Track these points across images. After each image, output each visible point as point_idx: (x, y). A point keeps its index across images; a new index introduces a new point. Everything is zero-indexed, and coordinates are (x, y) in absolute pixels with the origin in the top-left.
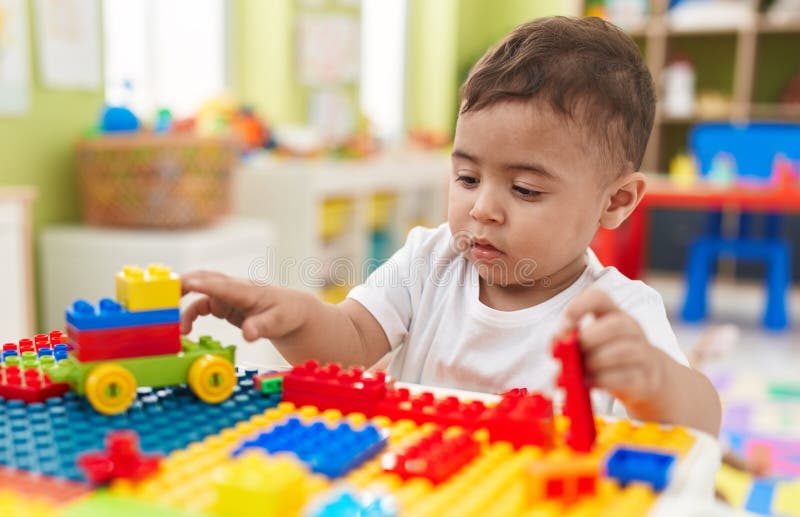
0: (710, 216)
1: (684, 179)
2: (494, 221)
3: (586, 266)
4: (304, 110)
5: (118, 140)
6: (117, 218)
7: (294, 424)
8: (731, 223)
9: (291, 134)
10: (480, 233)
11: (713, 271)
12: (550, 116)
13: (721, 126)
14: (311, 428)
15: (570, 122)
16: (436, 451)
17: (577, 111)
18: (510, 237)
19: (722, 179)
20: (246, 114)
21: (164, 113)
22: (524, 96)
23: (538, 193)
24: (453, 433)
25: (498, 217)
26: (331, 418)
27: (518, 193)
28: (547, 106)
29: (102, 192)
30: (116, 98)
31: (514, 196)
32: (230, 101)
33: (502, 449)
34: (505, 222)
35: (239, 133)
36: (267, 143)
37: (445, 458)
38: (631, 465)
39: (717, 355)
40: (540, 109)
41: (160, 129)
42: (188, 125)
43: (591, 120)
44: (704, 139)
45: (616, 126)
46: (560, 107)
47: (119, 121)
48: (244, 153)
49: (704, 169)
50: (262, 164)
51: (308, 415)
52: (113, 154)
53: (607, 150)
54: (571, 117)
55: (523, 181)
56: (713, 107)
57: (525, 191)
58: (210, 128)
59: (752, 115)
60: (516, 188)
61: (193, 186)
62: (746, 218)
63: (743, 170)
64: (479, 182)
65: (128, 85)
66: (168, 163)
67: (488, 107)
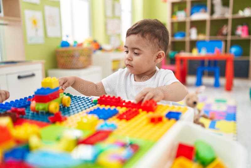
0: (202, 62)
1: (195, 53)
2: (130, 60)
3: (156, 70)
4: (108, 41)
5: (64, 49)
6: (65, 67)
7: (98, 108)
8: (206, 63)
9: (105, 46)
11: (203, 74)
12: (140, 37)
13: (203, 41)
14: (102, 110)
15: (145, 39)
16: (128, 113)
17: (146, 37)
18: (133, 63)
19: (204, 53)
20: (95, 42)
21: (75, 42)
22: (135, 33)
23: (139, 54)
24: (134, 110)
26: (107, 107)
28: (140, 35)
29: (62, 61)
30: (64, 39)
31: (134, 55)
32: (91, 39)
33: (145, 112)
34: (132, 60)
35: (93, 46)
36: (100, 49)
37: (130, 114)
38: (172, 115)
39: (201, 93)
40: (138, 36)
41: (74, 46)
42: (81, 45)
43: (150, 39)
44: (199, 44)
45: (156, 40)
46: (143, 36)
47: (65, 44)
48: (95, 51)
49: (199, 51)
50: (99, 53)
51: (102, 107)
52: (64, 52)
53: (154, 45)
54: (145, 38)
55: (136, 51)
56: (201, 37)
57: (136, 53)
58: (86, 45)
59: (210, 39)
60: (135, 53)
61: (82, 59)
62: (210, 62)
63: (208, 51)
65: (67, 36)
66: (77, 54)
67: (129, 36)
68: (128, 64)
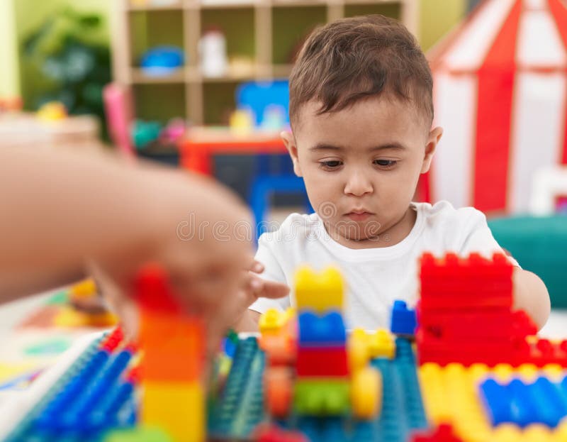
2: (366, 193)
10: (358, 204)
23: (394, 162)
25: (370, 190)
27: (378, 165)
34: (374, 191)
46: (401, 94)
55: (384, 156)
59: (274, 74)
64: (342, 164)
67: (349, 107)
68: (361, 210)
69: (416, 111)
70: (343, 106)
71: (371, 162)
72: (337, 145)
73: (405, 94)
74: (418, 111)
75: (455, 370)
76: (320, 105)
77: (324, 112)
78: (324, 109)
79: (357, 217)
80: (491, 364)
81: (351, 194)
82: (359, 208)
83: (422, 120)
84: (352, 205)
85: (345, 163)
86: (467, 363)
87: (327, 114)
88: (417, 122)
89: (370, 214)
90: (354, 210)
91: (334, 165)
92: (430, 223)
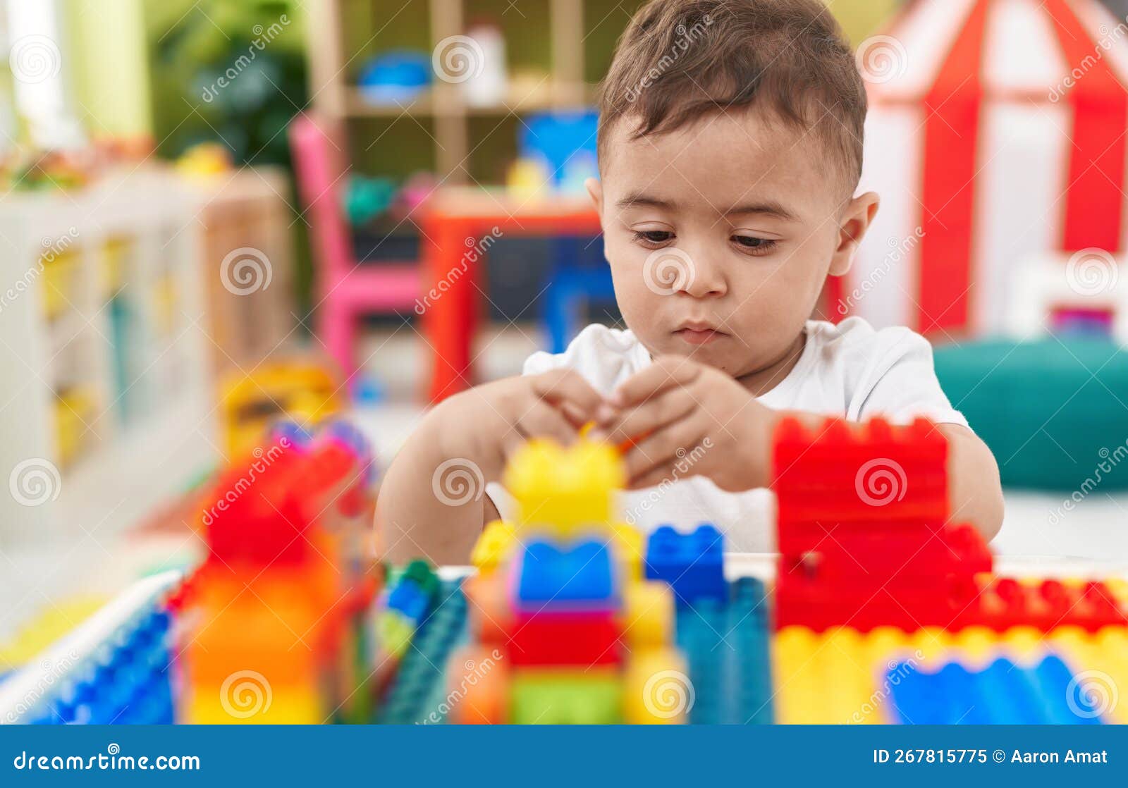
2: (713, 293)
10: (695, 313)
12: (779, 128)
15: (803, 134)
17: (809, 116)
22: (740, 103)
23: (771, 242)
25: (720, 286)
27: (740, 246)
28: (773, 114)
31: (736, 251)
34: (728, 292)
40: (765, 118)
46: (789, 113)
49: (558, 176)
54: (804, 126)
55: (752, 228)
57: (751, 242)
59: (586, 101)
60: (738, 239)
64: (674, 236)
67: (688, 126)
68: (701, 324)
69: (820, 150)
70: (676, 126)
71: (727, 237)
72: (663, 197)
73: (797, 112)
74: (824, 152)
75: (841, 640)
76: (638, 120)
77: (645, 134)
78: (644, 130)
79: (695, 335)
80: (909, 628)
81: (683, 293)
82: (697, 320)
83: (832, 171)
84: (684, 312)
85: (678, 235)
86: (864, 626)
87: (647, 139)
88: (821, 171)
89: (719, 333)
90: (689, 322)
91: (660, 238)
92: (828, 355)
